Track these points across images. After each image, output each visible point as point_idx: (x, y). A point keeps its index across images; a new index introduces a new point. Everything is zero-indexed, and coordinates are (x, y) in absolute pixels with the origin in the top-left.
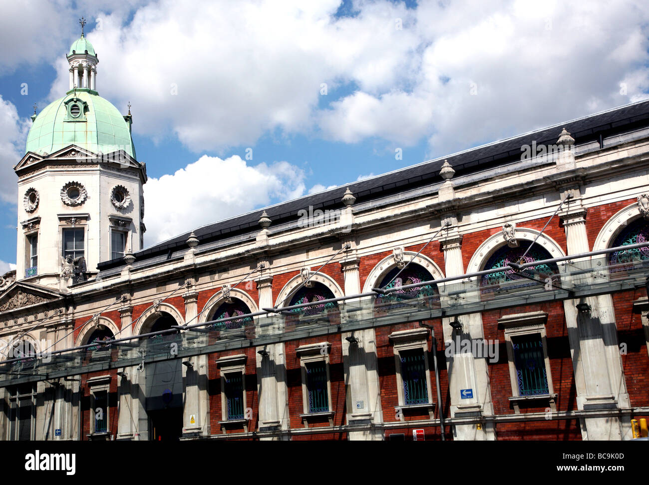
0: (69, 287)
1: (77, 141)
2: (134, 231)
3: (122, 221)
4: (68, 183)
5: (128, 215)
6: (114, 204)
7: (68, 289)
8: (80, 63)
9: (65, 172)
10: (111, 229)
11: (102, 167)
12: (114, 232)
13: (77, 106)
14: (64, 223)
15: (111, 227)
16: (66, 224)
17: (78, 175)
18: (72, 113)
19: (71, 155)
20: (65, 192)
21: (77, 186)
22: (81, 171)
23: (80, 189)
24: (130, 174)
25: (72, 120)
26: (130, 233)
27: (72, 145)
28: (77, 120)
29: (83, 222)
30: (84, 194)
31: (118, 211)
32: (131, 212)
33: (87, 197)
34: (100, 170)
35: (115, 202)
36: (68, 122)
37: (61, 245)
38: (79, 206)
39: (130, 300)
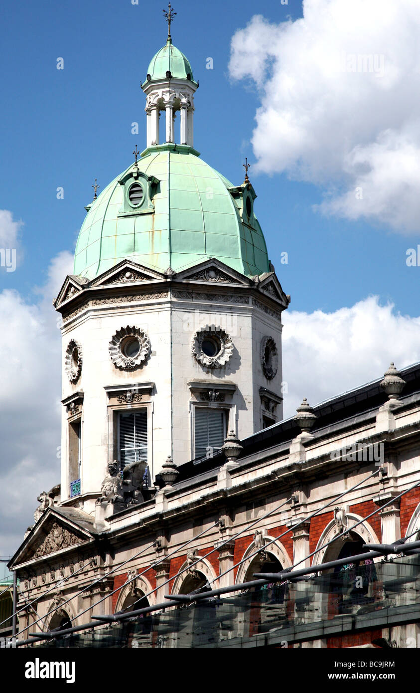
0: (108, 520)
1: (138, 250)
2: (243, 407)
3: (216, 391)
4: (119, 330)
5: (229, 378)
6: (199, 361)
7: (106, 523)
8: (160, 96)
9: (116, 311)
10: (193, 407)
11: (175, 296)
12: (200, 411)
13: (139, 186)
14: (115, 401)
15: (194, 403)
16: (118, 403)
17: (137, 313)
18: (131, 199)
19: (125, 279)
20: (116, 347)
21: (135, 334)
22: (140, 306)
23: (139, 338)
24: (234, 301)
25: (131, 213)
26: (233, 411)
27: (125, 261)
28: (139, 211)
29: (145, 398)
30: (145, 349)
31: (208, 372)
32: (234, 372)
33: (151, 352)
34: (171, 302)
35: (201, 358)
36: (125, 217)
37: (111, 442)
38: (139, 370)
39: (166, 548)
